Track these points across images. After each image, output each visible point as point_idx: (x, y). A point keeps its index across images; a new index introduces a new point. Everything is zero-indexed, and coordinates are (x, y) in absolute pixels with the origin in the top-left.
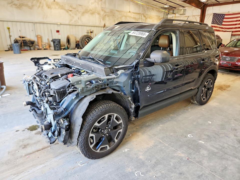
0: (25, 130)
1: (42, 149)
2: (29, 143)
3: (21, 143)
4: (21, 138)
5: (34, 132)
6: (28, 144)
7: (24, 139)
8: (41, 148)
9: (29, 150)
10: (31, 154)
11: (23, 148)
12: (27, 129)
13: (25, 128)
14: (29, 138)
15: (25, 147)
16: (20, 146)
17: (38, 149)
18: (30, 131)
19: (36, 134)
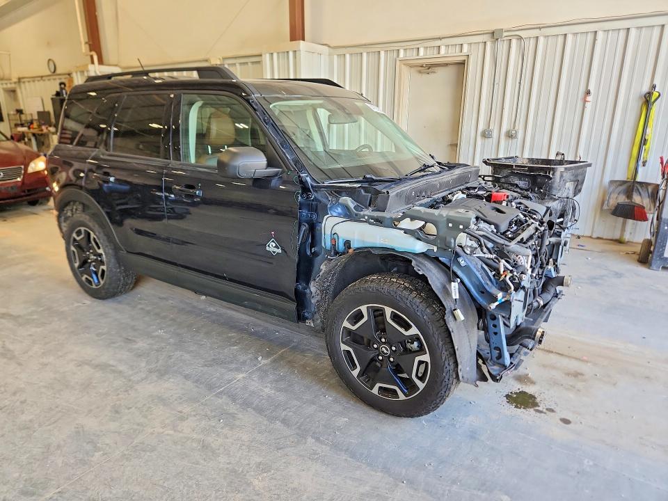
0: (547, 409)
1: (552, 352)
2: (563, 375)
3: (580, 385)
4: (571, 395)
5: (530, 390)
6: (568, 374)
7: (567, 389)
8: (552, 355)
9: (574, 365)
10: (576, 359)
11: (582, 374)
12: (540, 409)
13: (543, 414)
14: (555, 383)
15: (577, 375)
16: (585, 381)
17: (558, 356)
18: (535, 398)
19: (533, 383)
